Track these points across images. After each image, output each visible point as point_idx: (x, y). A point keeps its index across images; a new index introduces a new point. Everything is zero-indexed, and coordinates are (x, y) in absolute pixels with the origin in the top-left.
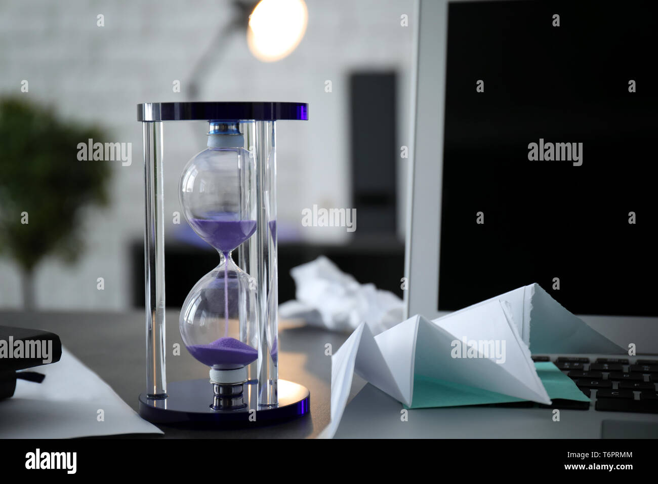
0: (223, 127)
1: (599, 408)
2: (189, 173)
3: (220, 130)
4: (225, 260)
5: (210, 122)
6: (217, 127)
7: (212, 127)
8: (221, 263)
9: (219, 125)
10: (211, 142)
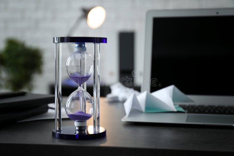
0: (80, 45)
1: (188, 113)
2: (68, 59)
3: (79, 46)
4: (80, 87)
5: (76, 43)
6: (78, 45)
7: (76, 45)
8: (78, 88)
9: (79, 44)
10: (76, 50)
